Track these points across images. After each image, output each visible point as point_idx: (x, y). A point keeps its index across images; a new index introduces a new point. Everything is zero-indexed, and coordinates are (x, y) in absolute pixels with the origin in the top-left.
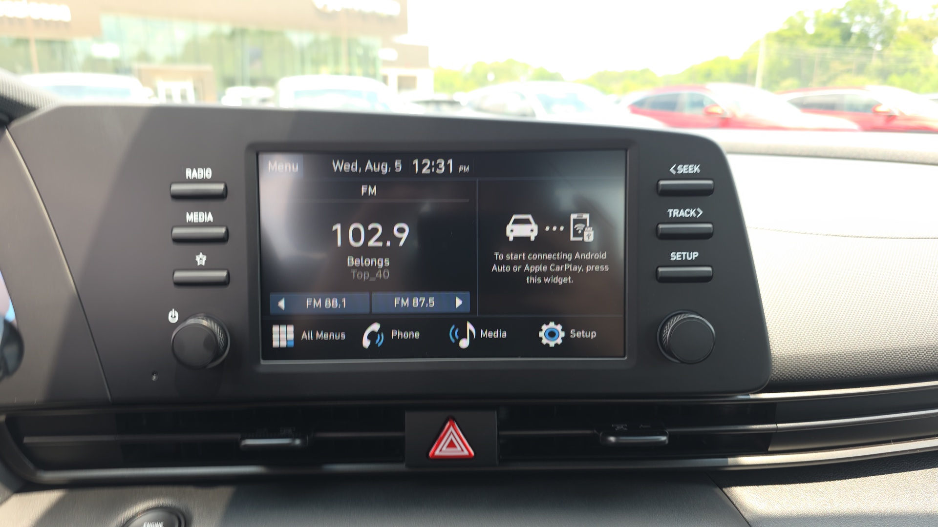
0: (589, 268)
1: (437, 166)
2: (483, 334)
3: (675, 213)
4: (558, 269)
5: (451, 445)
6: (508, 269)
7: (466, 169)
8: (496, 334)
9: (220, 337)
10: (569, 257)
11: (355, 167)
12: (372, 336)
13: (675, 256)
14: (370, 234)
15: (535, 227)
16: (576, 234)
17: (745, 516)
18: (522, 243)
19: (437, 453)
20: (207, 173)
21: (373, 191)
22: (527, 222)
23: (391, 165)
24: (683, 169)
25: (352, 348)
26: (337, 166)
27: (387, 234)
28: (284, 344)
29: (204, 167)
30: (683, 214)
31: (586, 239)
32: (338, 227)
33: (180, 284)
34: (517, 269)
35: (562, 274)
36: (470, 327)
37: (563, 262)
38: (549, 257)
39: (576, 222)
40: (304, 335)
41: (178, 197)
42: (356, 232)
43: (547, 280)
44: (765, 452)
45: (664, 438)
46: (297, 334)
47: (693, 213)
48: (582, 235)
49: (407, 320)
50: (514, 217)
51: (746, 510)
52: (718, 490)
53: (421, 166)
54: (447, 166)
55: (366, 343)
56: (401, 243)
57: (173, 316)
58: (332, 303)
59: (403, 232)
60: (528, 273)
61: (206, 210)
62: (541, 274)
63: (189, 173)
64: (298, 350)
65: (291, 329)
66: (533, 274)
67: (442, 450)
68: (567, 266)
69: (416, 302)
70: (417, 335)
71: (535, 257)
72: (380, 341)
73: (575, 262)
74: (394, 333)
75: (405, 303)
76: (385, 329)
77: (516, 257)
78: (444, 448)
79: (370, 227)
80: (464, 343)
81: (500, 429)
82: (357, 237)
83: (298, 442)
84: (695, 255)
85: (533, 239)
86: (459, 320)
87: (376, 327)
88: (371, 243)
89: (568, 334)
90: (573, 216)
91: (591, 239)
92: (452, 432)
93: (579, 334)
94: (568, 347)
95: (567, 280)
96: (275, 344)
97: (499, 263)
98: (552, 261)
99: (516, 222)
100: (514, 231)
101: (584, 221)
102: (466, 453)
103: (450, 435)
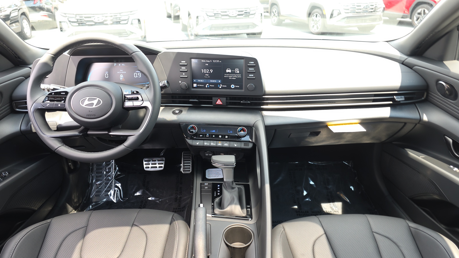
0: (238, 77)
1: (216, 61)
2: (223, 86)
3: (250, 69)
4: (234, 77)
5: (219, 102)
6: (226, 77)
7: (221, 62)
8: (225, 86)
9: (187, 85)
10: (235, 75)
11: (205, 61)
12: (207, 86)
13: (250, 75)
14: (207, 71)
15: (231, 71)
16: (236, 72)
17: (263, 115)
18: (229, 73)
19: (217, 103)
20: (184, 62)
21: (207, 65)
22: (229, 70)
23: (210, 61)
24: (251, 63)
25: (204, 87)
26: (203, 61)
27: (209, 71)
28: (195, 86)
29: (184, 61)
30: (251, 69)
31: (238, 72)
32: (202, 70)
33: (181, 77)
34: (228, 77)
35: (234, 78)
36: (221, 85)
37: (234, 76)
38: (232, 75)
39: (236, 70)
40: (198, 85)
41: (180, 65)
42: (205, 70)
43: (232, 78)
44: (267, 105)
45: (249, 102)
46: (197, 85)
47: (253, 69)
48: (237, 72)
49: (212, 84)
50: (227, 69)
51: (263, 114)
52: (260, 111)
53: (214, 61)
54: (218, 61)
55: (206, 87)
56: (211, 72)
57: (180, 82)
58: (202, 81)
59: (212, 71)
60: (229, 77)
61: (184, 67)
62: (231, 78)
63: (182, 62)
64: (197, 87)
65: (196, 84)
66: (230, 78)
67: (218, 103)
68: (235, 76)
69: (213, 81)
70: (214, 86)
71: (230, 75)
72: (208, 86)
73: (236, 76)
74: (210, 86)
75: (212, 81)
76: (209, 85)
77: (228, 75)
79: (207, 70)
80: (220, 87)
81: (226, 100)
82: (205, 71)
83: (197, 100)
84: (253, 75)
85: (230, 72)
86: (220, 84)
87: (208, 84)
88: (207, 72)
89: (235, 86)
90: (236, 69)
91: (239, 73)
93: (236, 86)
94: (235, 88)
95: (235, 78)
96: (194, 86)
97: (225, 76)
98: (233, 76)
99: (228, 70)
100: (227, 71)
101: (237, 70)
102: (221, 103)
103: (219, 101)
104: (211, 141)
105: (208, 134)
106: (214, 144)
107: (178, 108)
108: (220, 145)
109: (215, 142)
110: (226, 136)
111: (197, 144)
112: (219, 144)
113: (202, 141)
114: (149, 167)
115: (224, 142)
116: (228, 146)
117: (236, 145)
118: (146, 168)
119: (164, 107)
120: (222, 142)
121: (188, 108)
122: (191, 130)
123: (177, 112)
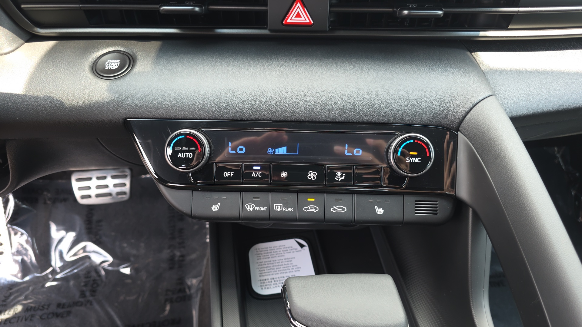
5: (298, 15)
17: (483, 68)
19: (289, 21)
44: (506, 28)
52: (469, 53)
67: (292, 19)
78: (293, 18)
81: (331, 6)
83: (197, 9)
92: (298, 7)
102: (308, 21)
103: (298, 8)
104: (274, 196)
105: (259, 168)
106: (285, 209)
107: (118, 45)
108: (314, 210)
109: (292, 197)
110: (339, 174)
111: (215, 208)
112: (310, 207)
113: (234, 197)
114: (89, 196)
115: (329, 198)
116: (349, 217)
117: (380, 211)
118: (83, 197)
119: (50, 44)
120: (321, 197)
121: (156, 44)
122: (180, 155)
123: (113, 64)
